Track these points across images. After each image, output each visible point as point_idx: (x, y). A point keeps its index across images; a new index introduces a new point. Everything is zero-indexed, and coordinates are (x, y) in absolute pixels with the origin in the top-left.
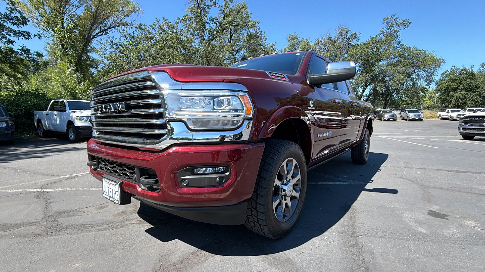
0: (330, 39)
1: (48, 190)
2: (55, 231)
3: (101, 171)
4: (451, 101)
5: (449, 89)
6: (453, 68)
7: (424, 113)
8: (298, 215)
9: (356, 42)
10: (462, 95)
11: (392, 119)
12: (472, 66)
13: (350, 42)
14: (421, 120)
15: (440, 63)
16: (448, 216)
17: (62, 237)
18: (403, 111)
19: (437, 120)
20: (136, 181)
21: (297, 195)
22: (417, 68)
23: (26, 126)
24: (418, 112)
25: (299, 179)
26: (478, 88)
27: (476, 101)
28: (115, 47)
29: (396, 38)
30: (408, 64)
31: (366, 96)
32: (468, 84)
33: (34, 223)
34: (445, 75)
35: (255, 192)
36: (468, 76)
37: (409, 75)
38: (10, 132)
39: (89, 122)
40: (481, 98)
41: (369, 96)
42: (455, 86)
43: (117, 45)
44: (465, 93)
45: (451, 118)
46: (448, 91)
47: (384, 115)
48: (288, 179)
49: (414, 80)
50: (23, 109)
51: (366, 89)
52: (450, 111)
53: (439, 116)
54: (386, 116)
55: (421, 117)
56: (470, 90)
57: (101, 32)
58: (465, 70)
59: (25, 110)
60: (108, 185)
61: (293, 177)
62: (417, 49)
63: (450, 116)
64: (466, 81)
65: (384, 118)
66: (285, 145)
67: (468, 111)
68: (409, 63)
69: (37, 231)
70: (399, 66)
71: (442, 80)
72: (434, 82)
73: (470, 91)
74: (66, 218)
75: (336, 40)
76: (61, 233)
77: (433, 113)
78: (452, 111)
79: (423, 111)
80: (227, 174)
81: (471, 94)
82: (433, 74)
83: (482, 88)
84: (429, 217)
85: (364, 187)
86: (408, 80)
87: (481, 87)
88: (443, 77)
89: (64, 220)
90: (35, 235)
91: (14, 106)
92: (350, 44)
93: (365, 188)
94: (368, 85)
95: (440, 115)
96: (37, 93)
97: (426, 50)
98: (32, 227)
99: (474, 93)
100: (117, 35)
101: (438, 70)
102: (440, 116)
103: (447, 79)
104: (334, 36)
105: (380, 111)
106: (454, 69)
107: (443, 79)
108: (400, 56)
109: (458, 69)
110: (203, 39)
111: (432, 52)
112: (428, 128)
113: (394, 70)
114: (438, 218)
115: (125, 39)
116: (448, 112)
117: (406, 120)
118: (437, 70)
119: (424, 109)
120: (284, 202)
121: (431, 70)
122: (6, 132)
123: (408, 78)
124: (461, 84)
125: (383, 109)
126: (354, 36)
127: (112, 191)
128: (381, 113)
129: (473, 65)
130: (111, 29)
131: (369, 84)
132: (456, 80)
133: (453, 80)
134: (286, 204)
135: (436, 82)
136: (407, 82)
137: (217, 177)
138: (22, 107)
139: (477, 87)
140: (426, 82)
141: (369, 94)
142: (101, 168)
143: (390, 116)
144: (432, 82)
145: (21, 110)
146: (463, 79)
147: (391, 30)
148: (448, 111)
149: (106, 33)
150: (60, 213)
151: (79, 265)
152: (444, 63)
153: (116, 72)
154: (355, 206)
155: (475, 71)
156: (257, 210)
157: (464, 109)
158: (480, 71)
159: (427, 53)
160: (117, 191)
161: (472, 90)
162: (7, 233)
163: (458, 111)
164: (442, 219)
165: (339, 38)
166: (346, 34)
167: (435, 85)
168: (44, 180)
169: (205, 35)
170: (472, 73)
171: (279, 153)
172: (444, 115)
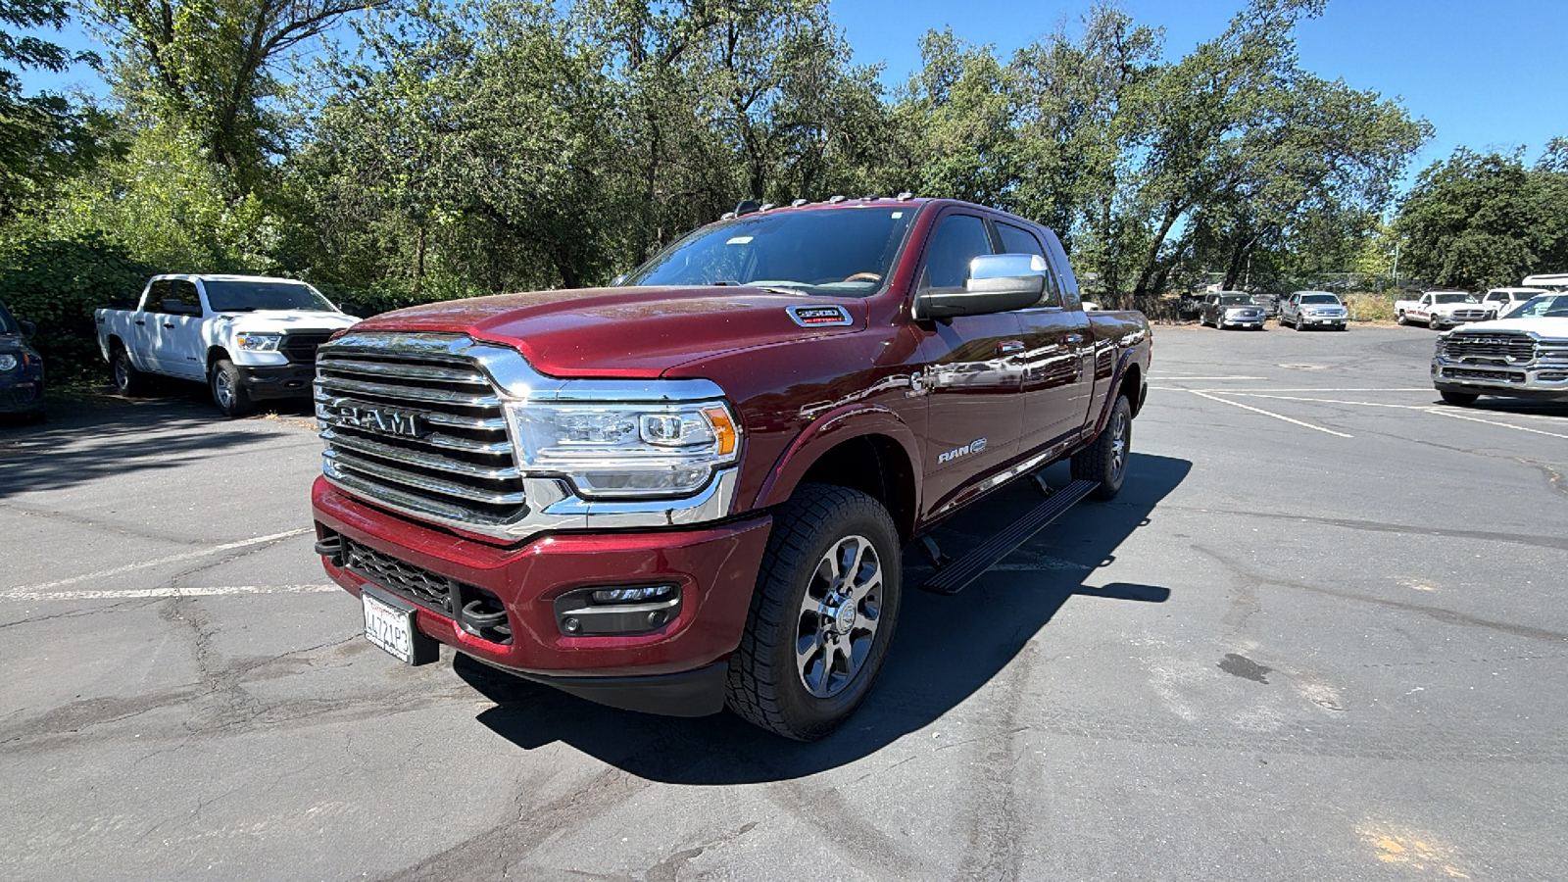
0: (1062, 51)
1: (195, 592)
2: (240, 719)
3: (355, 570)
4: (1441, 266)
5: (1437, 224)
6: (1459, 154)
7: (1353, 302)
8: (870, 678)
9: (1149, 61)
10: (1478, 244)
11: (1247, 325)
12: (1518, 149)
13: (1128, 60)
14: (1338, 327)
15: (1416, 137)
16: (1271, 670)
17: (263, 735)
18: (1286, 298)
19: (1392, 327)
20: (451, 612)
21: (872, 626)
22: (1341, 154)
23: (73, 357)
24: (1331, 300)
25: (877, 584)
26: (1530, 224)
27: (1518, 267)
28: (344, 82)
29: (1279, 49)
30: (1313, 140)
31: (1172, 248)
32: (1500, 209)
33: (179, 696)
34: (1429, 179)
35: (750, 631)
36: (1502, 183)
37: (1313, 178)
38: (32, 384)
39: (279, 353)
40: (1537, 256)
41: (1181, 246)
42: (1457, 217)
43: (349, 76)
44: (1486, 240)
45: (1434, 322)
46: (1434, 230)
47: (1225, 309)
48: (843, 590)
49: (1330, 192)
50: (60, 303)
51: (1171, 223)
52: (1434, 299)
53: (1398, 313)
54: (1232, 314)
55: (1340, 317)
56: (1504, 228)
57: (293, 26)
58: (1495, 160)
59: (64, 304)
60: (378, 614)
61: (858, 582)
62: (1345, 89)
63: (1434, 314)
64: (1494, 198)
65: (1225, 319)
66: (832, 509)
67: (1489, 299)
68: (1316, 136)
69: (195, 719)
70: (1284, 148)
71: (1419, 196)
72: (1393, 201)
73: (1505, 232)
74: (262, 682)
75: (1083, 53)
76: (259, 726)
77: (1380, 304)
78: (1441, 300)
79: (1349, 297)
80: (674, 602)
81: (1506, 244)
82: (1391, 173)
83: (1544, 223)
84: (1219, 675)
85: (1082, 581)
86: (1310, 193)
87: (1540, 221)
88: (1424, 183)
89: (256, 687)
90: (193, 731)
91: (30, 292)
92: (1130, 66)
93: (1084, 583)
94: (1180, 210)
95: (1402, 310)
96: (96, 246)
97: (1377, 94)
98: (176, 709)
99: (1515, 238)
100: (350, 41)
101: (1410, 162)
102: (1401, 315)
103: (1435, 192)
104: (1078, 42)
105: (1214, 297)
106: (1461, 158)
107: (1425, 191)
108: (1289, 111)
109: (1474, 159)
110: (639, 55)
111: (1394, 100)
112: (1355, 358)
113: (1267, 160)
114: (1244, 676)
115: (376, 53)
116: (1428, 301)
117: (1292, 326)
118: (1406, 163)
119: (1353, 290)
120: (830, 648)
121: (1388, 159)
122: (19, 385)
123: (1312, 185)
124: (1477, 207)
125: (1224, 289)
126: (1142, 41)
127: (389, 629)
128: (1217, 302)
129: (1524, 147)
130: (330, 18)
131: (1185, 206)
132: (1464, 195)
133: (1455, 197)
134: (838, 654)
135: (1401, 201)
136: (1307, 198)
137: (649, 612)
138: (55, 297)
139: (1526, 220)
140: (1367, 201)
141: (1181, 239)
142: (356, 563)
143: (1242, 313)
144: (1388, 202)
145: (54, 307)
146: (1486, 193)
147: (1267, 21)
148: (1429, 297)
149: (314, 31)
150: (244, 666)
151: (321, 809)
152: (1430, 138)
153: (354, 170)
154: (1036, 643)
155: (1529, 165)
156: (754, 677)
157: (1478, 293)
158: (1545, 166)
159: (1378, 102)
160: (403, 632)
161: (1512, 230)
162: (114, 726)
163: (1461, 299)
164: (1249, 681)
165: (1093, 46)
166: (1116, 32)
167: (1397, 209)
168: (172, 558)
169: (645, 41)
170: (1516, 172)
171: (814, 533)
172: (1413, 312)
